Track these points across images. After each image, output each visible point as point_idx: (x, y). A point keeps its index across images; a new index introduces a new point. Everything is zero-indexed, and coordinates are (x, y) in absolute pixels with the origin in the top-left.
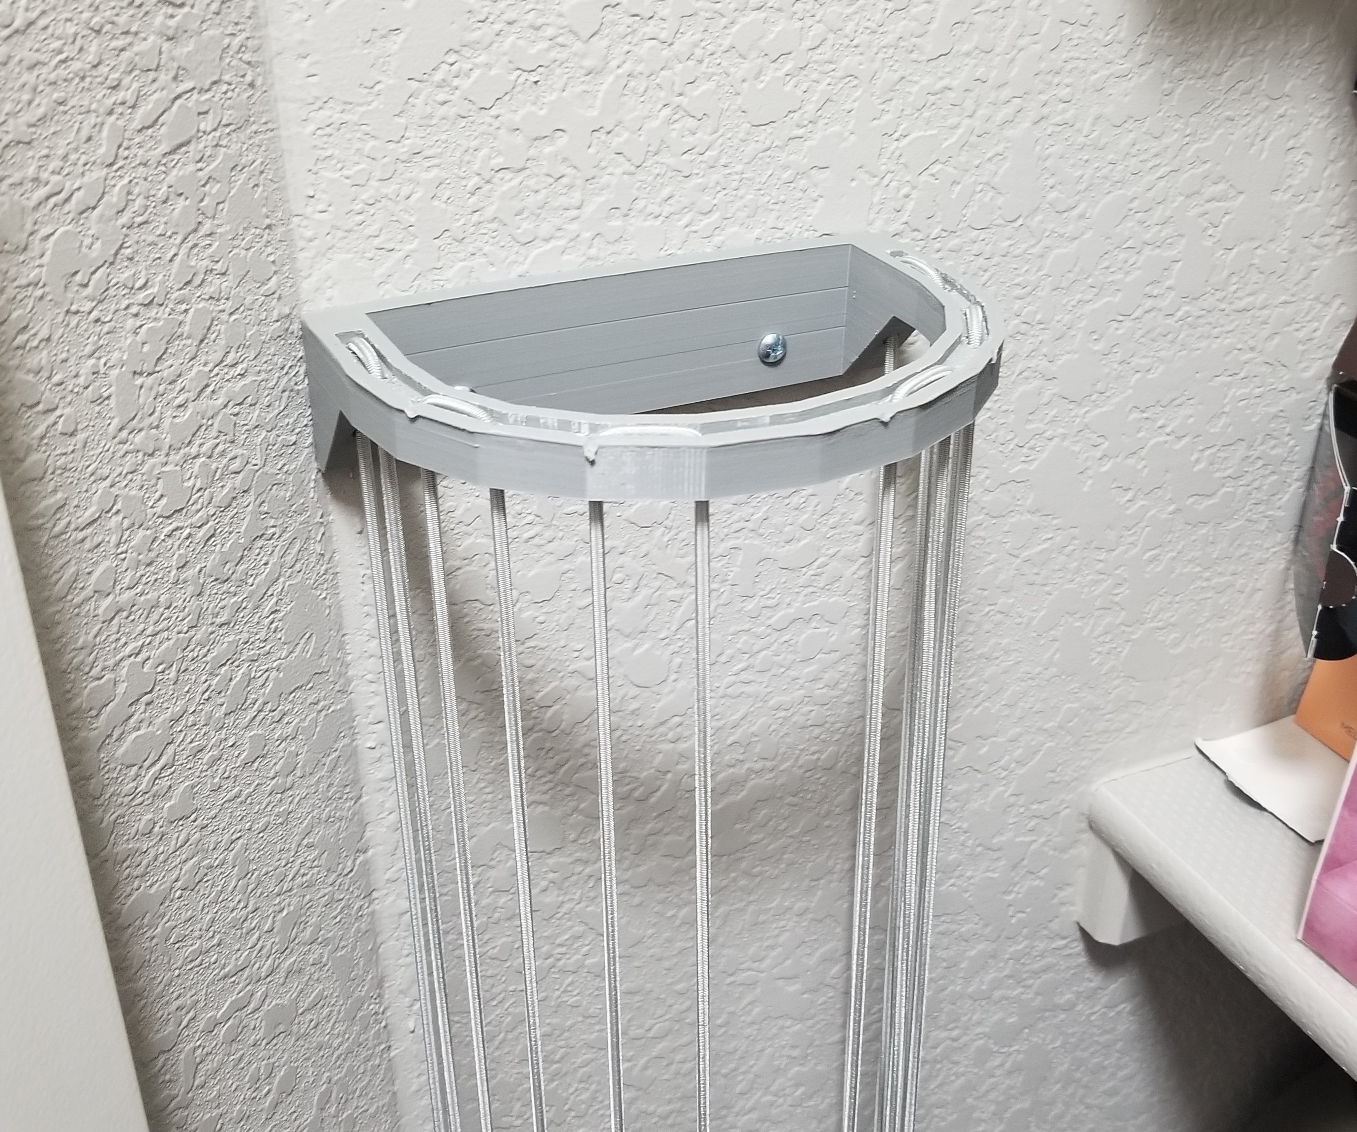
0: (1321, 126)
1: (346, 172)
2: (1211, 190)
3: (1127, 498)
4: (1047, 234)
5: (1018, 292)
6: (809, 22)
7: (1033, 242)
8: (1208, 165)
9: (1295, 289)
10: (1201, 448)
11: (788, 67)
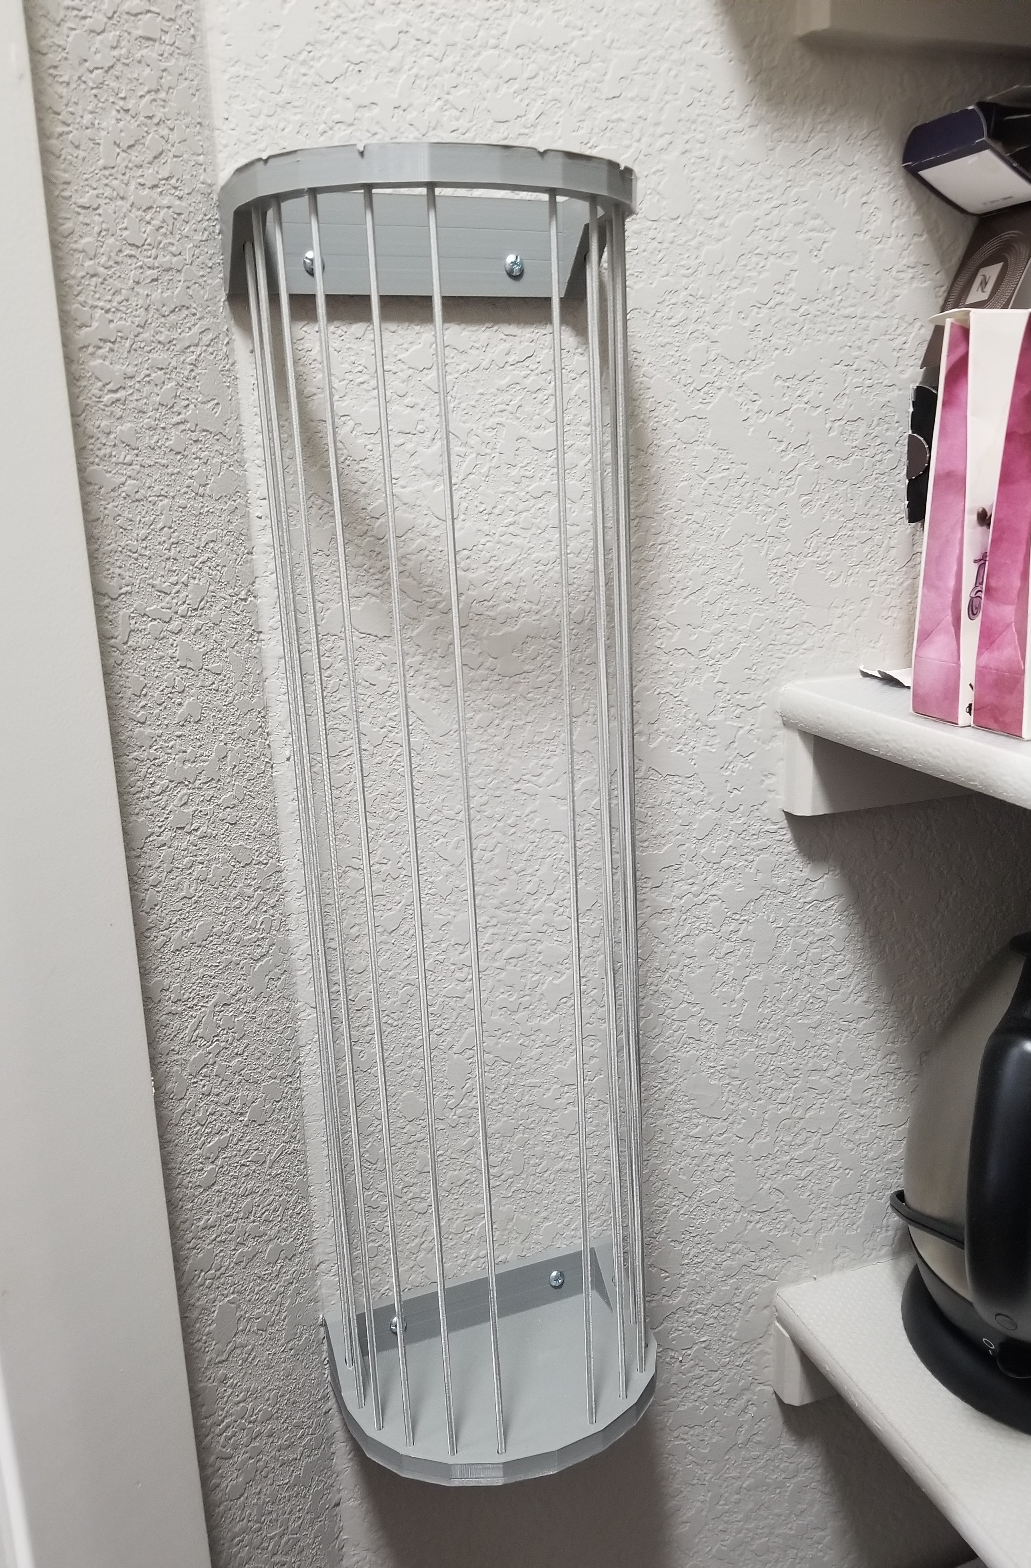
0: (886, 190)
1: (246, 107)
2: (812, 223)
3: (781, 449)
4: (700, 233)
5: (683, 271)
6: (527, 61)
7: (690, 237)
8: (807, 204)
9: (884, 308)
10: (832, 419)
11: (516, 86)
